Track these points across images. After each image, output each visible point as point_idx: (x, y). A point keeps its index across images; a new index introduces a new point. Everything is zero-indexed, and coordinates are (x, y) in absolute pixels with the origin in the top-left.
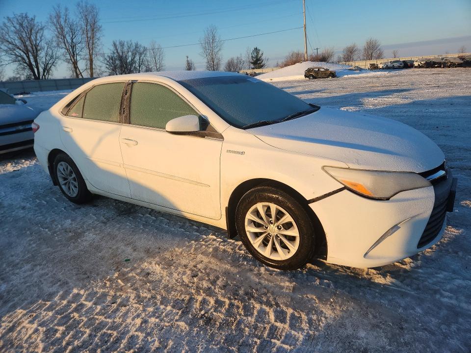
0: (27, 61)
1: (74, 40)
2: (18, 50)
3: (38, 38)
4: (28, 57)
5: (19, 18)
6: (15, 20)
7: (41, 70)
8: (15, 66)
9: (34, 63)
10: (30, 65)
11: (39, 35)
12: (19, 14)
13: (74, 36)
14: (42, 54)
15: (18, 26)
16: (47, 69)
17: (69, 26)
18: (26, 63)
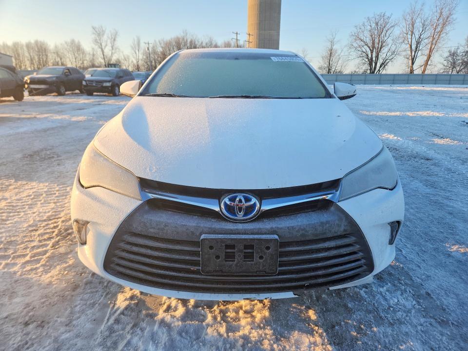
0: (370, 56)
1: (422, 37)
2: (366, 47)
3: (387, 35)
4: (372, 52)
5: (377, 17)
6: (373, 19)
7: (378, 65)
8: (358, 61)
9: (374, 59)
10: (371, 61)
11: (389, 32)
12: (378, 14)
13: (423, 32)
14: (385, 50)
15: (374, 25)
16: (383, 65)
17: (423, 22)
18: (368, 59)
